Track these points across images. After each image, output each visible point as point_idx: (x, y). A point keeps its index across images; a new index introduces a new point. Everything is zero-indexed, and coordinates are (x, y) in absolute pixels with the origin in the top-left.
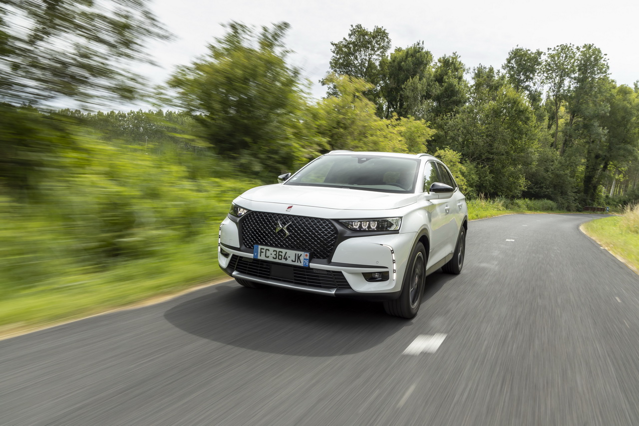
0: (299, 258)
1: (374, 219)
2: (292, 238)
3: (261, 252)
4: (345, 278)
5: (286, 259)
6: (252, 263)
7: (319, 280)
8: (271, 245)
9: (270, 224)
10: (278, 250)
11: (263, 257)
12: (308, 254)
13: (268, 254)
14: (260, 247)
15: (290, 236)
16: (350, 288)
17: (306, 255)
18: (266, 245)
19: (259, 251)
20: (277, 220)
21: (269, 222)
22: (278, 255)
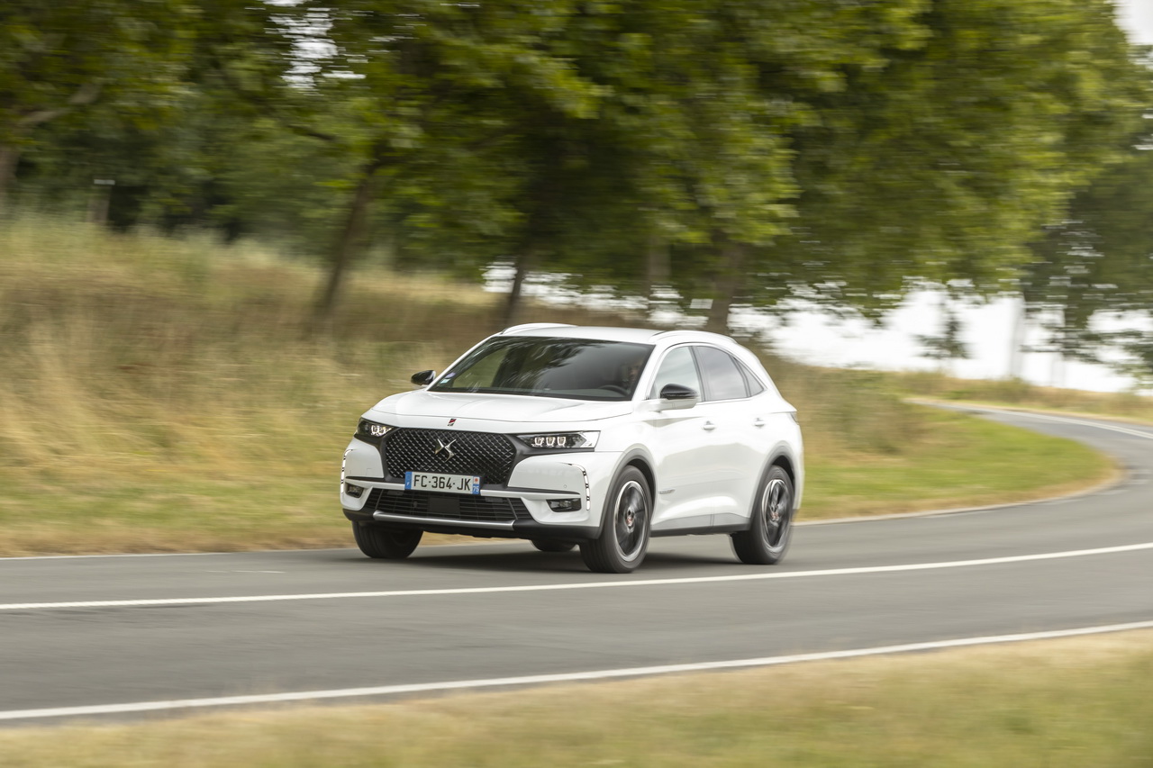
0: (466, 484)
1: (562, 434)
2: (458, 460)
3: (416, 480)
4: (524, 507)
5: (450, 487)
6: (403, 496)
7: (493, 510)
8: (430, 471)
9: (427, 442)
10: (439, 475)
11: (418, 487)
12: (478, 478)
13: (426, 481)
14: (414, 474)
15: (454, 457)
16: (532, 519)
17: (476, 480)
18: (422, 471)
19: (413, 479)
20: (436, 438)
21: (426, 441)
22: (439, 482)
